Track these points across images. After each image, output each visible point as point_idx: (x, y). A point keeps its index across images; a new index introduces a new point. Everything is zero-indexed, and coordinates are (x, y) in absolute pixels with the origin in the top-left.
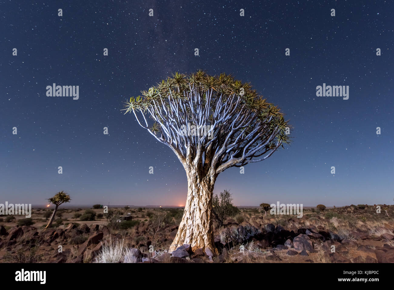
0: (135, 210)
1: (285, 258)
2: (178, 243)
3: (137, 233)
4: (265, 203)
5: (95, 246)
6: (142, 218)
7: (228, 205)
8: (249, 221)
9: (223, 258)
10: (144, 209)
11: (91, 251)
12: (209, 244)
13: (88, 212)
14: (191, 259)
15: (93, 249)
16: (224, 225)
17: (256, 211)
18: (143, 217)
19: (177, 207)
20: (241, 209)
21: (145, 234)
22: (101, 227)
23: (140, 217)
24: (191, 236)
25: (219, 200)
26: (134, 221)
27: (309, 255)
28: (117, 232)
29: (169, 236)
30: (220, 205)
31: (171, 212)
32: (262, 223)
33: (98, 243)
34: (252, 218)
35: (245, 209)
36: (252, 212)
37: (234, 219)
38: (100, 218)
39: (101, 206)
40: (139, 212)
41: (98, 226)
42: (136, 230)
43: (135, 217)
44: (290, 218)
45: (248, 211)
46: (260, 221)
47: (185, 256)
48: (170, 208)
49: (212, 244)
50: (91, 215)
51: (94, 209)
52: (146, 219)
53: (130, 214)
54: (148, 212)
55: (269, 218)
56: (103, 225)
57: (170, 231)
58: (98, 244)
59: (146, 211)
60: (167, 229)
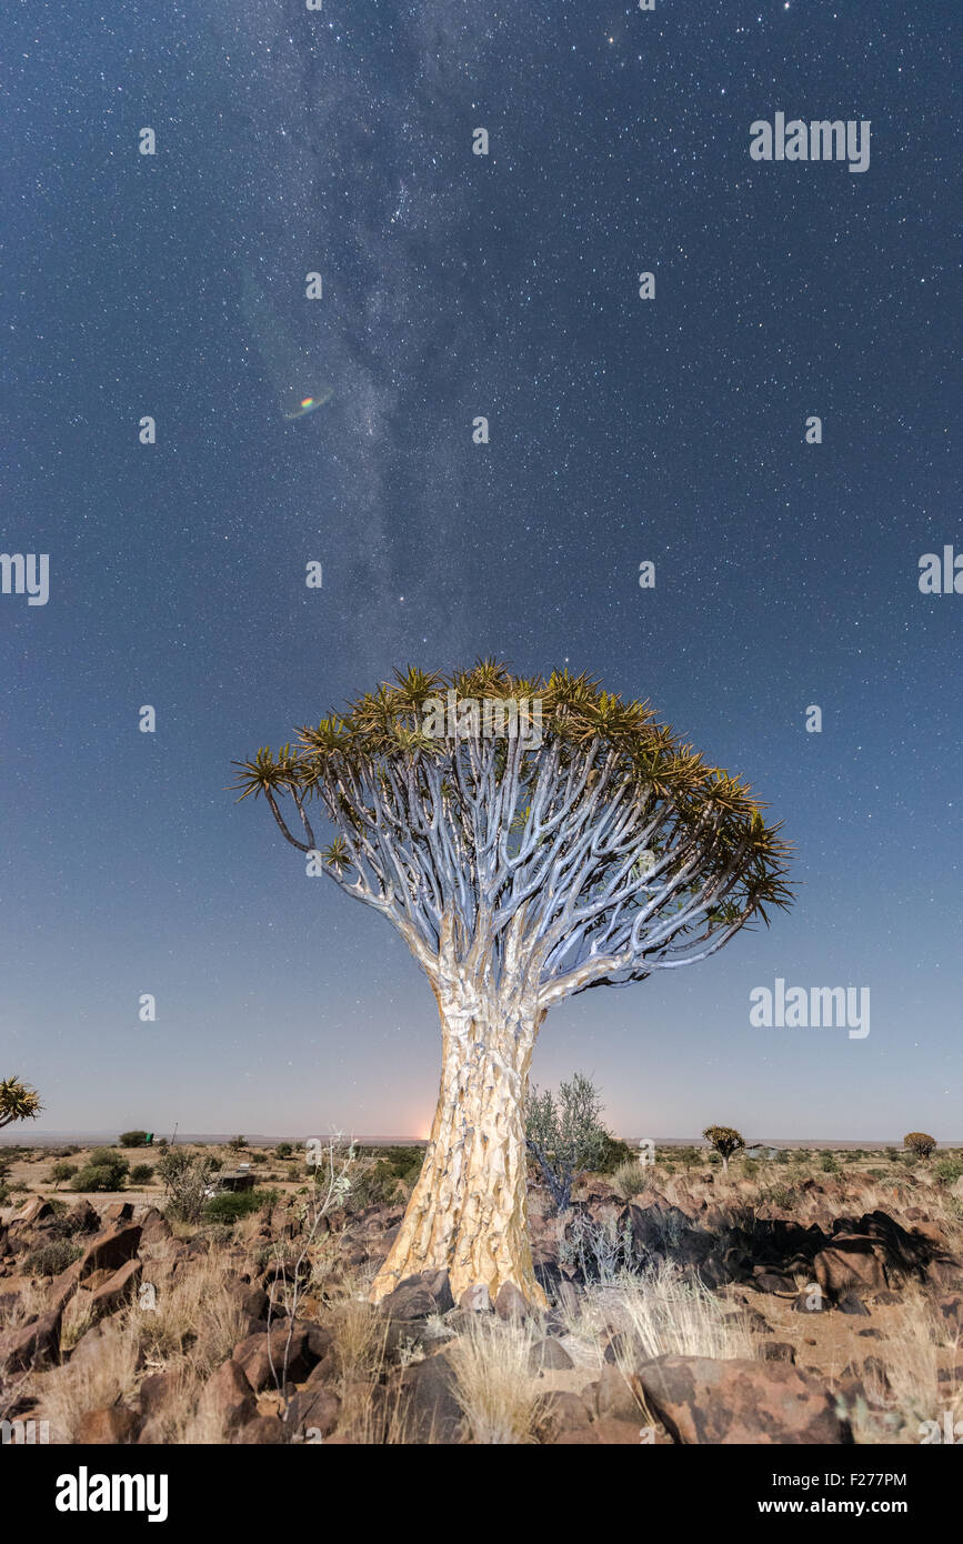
0: (267, 1153)
1: (782, 1324)
2: (403, 1267)
3: (266, 1233)
4: (720, 1125)
5: (109, 1278)
6: (291, 1184)
7: (587, 1129)
8: (663, 1190)
9: (562, 1320)
10: (299, 1147)
11: (91, 1296)
12: (513, 1269)
13: (102, 1161)
14: (444, 1322)
15: (99, 1286)
16: (574, 1204)
17: (693, 1157)
18: (294, 1177)
19: (414, 1142)
21: (292, 1238)
22: (139, 1213)
23: (282, 1180)
24: (449, 1239)
25: (555, 1112)
26: (260, 1192)
27: (872, 1312)
28: (193, 1231)
29: (379, 1244)
30: (559, 1128)
31: (393, 1162)
32: (710, 1197)
33: (116, 1265)
34: (674, 1182)
36: (679, 1161)
37: (611, 1185)
38: (140, 1184)
39: (148, 1138)
40: (282, 1158)
41: (128, 1210)
42: (262, 1222)
43: (265, 1180)
44: (808, 1179)
45: (664, 1155)
46: (704, 1192)
47: (423, 1314)
48: (390, 1145)
50: (112, 1172)
51: (122, 1147)
52: (303, 1186)
53: (247, 1165)
55: (734, 1179)
56: (149, 1207)
57: (381, 1227)
58: (118, 1269)
60: (370, 1219)
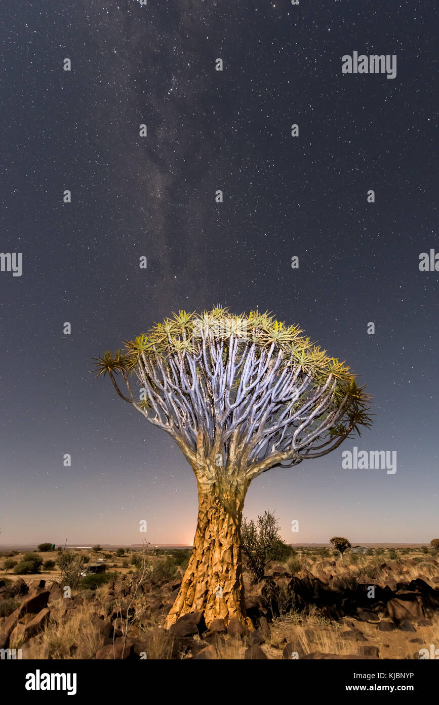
0: (112, 553)
1: (372, 637)
2: (181, 610)
3: (112, 594)
4: (338, 537)
5: (33, 618)
6: (124, 569)
7: (272, 539)
8: (311, 569)
9: (261, 636)
10: (128, 550)
11: (24, 627)
12: (236, 610)
13: (29, 559)
14: (202, 638)
15: (28, 622)
16: (266, 577)
17: (325, 553)
18: (125, 566)
20: (298, 549)
21: (125, 596)
22: (48, 584)
23: (120, 567)
24: (204, 596)
25: (256, 531)
26: (109, 573)
27: (417, 630)
28: (76, 593)
29: (169, 599)
30: (258, 539)
31: (175, 557)
32: (334, 573)
33: (37, 611)
34: (316, 565)
35: (306, 548)
36: (318, 555)
37: (285, 567)
38: (48, 570)
39: (52, 547)
40: (119, 556)
41: (43, 583)
42: (110, 588)
43: (111, 567)
44: (383, 563)
45: (311, 552)
46: (331, 570)
47: (191, 634)
48: (173, 549)
49: (242, 612)
50: (34, 564)
51: (39, 551)
52: (130, 570)
53: (102, 560)
54: (134, 556)
55: (346, 564)
56: (53, 581)
57: (169, 590)
58: (37, 613)
59: (130, 555)
60: (164, 586)
